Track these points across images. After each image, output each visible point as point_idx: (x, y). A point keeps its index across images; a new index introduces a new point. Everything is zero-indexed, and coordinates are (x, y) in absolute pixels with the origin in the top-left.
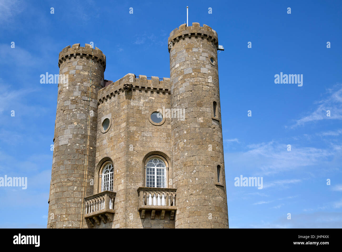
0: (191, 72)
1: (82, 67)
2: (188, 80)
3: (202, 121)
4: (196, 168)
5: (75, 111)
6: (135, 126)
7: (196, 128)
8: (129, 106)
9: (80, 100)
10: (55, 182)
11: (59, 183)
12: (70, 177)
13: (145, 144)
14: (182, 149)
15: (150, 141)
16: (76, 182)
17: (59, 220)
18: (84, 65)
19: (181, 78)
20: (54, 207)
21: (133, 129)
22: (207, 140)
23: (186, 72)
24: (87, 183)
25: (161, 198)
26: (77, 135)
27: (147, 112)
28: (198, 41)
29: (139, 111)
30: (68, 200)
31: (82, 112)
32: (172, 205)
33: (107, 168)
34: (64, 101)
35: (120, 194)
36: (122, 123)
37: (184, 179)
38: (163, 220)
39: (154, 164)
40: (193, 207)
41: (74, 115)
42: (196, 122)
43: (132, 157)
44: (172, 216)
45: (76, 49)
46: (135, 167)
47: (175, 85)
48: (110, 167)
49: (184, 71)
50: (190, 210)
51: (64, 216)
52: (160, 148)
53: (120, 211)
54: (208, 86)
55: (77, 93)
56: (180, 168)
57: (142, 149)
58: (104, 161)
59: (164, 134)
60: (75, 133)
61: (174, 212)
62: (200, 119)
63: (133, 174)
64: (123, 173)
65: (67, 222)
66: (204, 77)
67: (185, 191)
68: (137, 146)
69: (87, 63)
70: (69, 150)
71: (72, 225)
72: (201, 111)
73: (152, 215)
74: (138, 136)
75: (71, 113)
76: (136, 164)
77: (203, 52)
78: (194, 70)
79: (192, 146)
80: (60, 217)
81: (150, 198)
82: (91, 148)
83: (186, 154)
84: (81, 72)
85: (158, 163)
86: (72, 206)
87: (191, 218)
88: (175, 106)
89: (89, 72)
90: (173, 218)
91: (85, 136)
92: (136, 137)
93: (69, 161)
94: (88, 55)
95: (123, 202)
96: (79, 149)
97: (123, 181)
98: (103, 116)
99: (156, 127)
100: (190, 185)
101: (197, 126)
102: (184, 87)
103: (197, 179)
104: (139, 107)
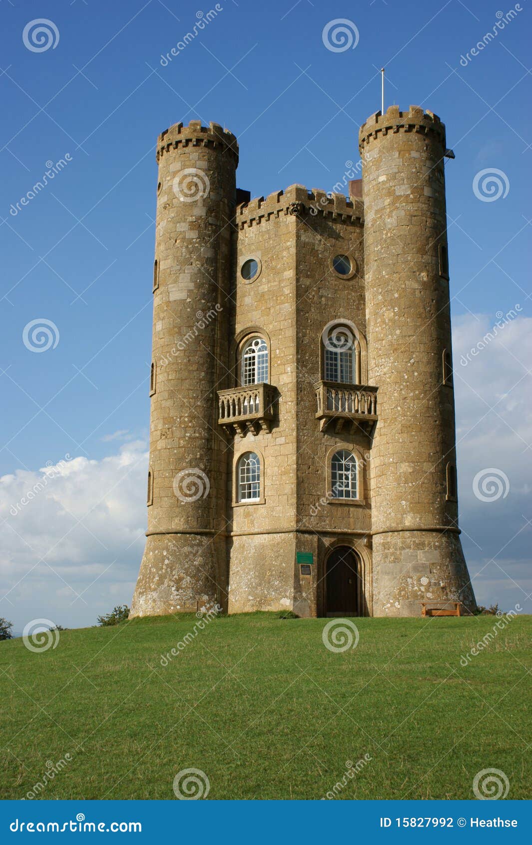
0: (407, 193)
1: (206, 163)
2: (402, 206)
3: (425, 279)
4: (414, 356)
5: (197, 242)
6: (307, 277)
7: (414, 289)
9: (206, 224)
12: (194, 356)
13: (326, 309)
14: (390, 324)
16: (203, 364)
17: (178, 426)
18: (210, 161)
19: (389, 200)
20: (165, 404)
21: (305, 281)
23: (399, 192)
26: (202, 284)
27: (328, 254)
28: (420, 140)
29: (314, 252)
31: (209, 246)
32: (369, 411)
33: (251, 346)
34: (176, 223)
36: (285, 270)
37: (393, 373)
40: (409, 418)
41: (196, 250)
42: (417, 280)
43: (304, 331)
45: (196, 130)
46: (310, 346)
48: (257, 343)
49: (395, 190)
50: (404, 423)
51: (186, 419)
52: (348, 318)
53: (285, 418)
55: (200, 211)
56: (386, 355)
58: (247, 333)
59: (353, 295)
60: (198, 281)
61: (371, 423)
62: (422, 274)
63: (307, 358)
64: (289, 355)
65: (192, 429)
66: (428, 202)
67: (395, 392)
70: (189, 309)
71: (201, 434)
72: (423, 261)
73: (338, 427)
74: (314, 296)
75: (191, 245)
77: (427, 159)
78: (414, 190)
79: (408, 320)
80: (178, 420)
83: (397, 331)
87: (404, 436)
91: (214, 288)
92: (311, 296)
94: (217, 142)
95: (290, 403)
96: (206, 310)
97: (289, 369)
98: (244, 255)
99: (340, 281)
100: (404, 384)
102: (395, 217)
103: (416, 374)
104: (314, 244)
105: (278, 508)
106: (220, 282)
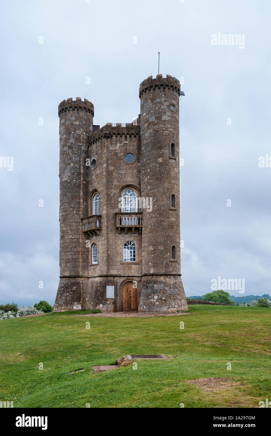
0: (154, 120)
1: (74, 118)
2: (152, 127)
3: (161, 161)
4: (155, 198)
5: (71, 155)
6: (113, 166)
7: (156, 167)
8: (108, 150)
9: (75, 146)
10: (62, 207)
11: (64, 208)
12: (71, 204)
13: (121, 179)
14: (146, 184)
15: (124, 177)
16: (75, 208)
18: (76, 117)
19: (146, 125)
20: (62, 225)
21: (111, 168)
22: (165, 176)
23: (151, 120)
24: (83, 208)
25: (131, 220)
26: (74, 173)
27: (122, 154)
28: (161, 92)
29: (116, 154)
30: (70, 220)
31: (76, 156)
32: (139, 224)
33: (96, 197)
34: (63, 147)
35: (104, 216)
36: (104, 164)
38: (134, 234)
39: (128, 194)
40: (153, 226)
41: (71, 158)
42: (157, 162)
43: (111, 190)
44: (140, 231)
46: (114, 197)
47: (143, 131)
48: (98, 196)
49: (149, 120)
50: (151, 228)
51: (69, 231)
52: (132, 182)
53: (104, 229)
54: (168, 131)
55: (72, 141)
57: (118, 184)
58: (94, 192)
59: (135, 170)
60: (72, 172)
61: (141, 228)
62: (160, 159)
63: (112, 202)
64: (106, 201)
65: (71, 235)
66: (164, 123)
68: (115, 182)
69: (78, 115)
70: (69, 185)
71: (75, 237)
72: (160, 153)
73: (126, 231)
74: (116, 174)
75: (69, 157)
76: (114, 195)
77: (164, 101)
78: (157, 118)
79: (153, 181)
81: (124, 219)
82: (85, 182)
83: (149, 187)
84: (74, 123)
85: (131, 193)
86: (74, 224)
87: (151, 234)
88: (142, 149)
89: (79, 121)
90: (140, 233)
91: (79, 174)
92: (114, 175)
93: (69, 193)
94: (78, 107)
95: (105, 222)
96: (76, 184)
97: (105, 208)
98: (92, 157)
99: (129, 165)
101: (157, 165)
102: (148, 133)
103: (156, 206)
104: (116, 150)
105: (102, 267)
106: (82, 171)
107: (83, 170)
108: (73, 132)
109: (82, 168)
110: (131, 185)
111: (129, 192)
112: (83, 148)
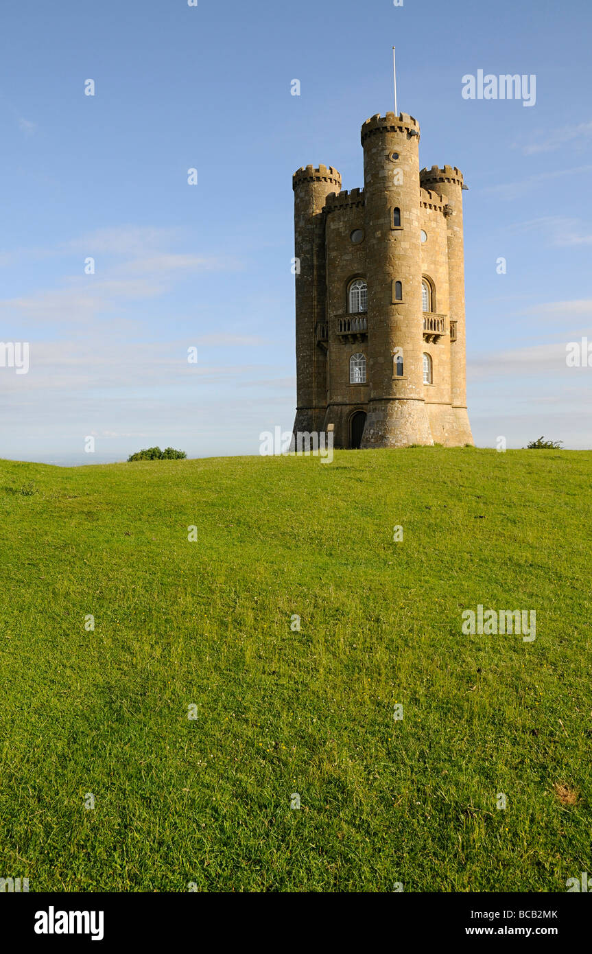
1: (304, 193)
7: (374, 244)
8: (330, 230)
9: (305, 230)
13: (346, 268)
15: (350, 264)
18: (306, 191)
27: (347, 232)
29: (339, 234)
30: (302, 331)
38: (363, 344)
39: (358, 287)
42: (374, 238)
43: (333, 285)
52: (359, 269)
55: (302, 224)
57: (343, 274)
63: (335, 301)
68: (338, 272)
71: (306, 353)
74: (339, 261)
84: (304, 200)
85: (362, 285)
86: (305, 336)
89: (311, 196)
90: (367, 340)
94: (308, 178)
96: (307, 281)
99: (356, 247)
101: (375, 242)
103: (375, 301)
104: (338, 229)
106: (315, 263)
107: (318, 261)
108: (303, 212)
109: (315, 258)
110: (358, 274)
111: (359, 284)
112: (317, 231)
